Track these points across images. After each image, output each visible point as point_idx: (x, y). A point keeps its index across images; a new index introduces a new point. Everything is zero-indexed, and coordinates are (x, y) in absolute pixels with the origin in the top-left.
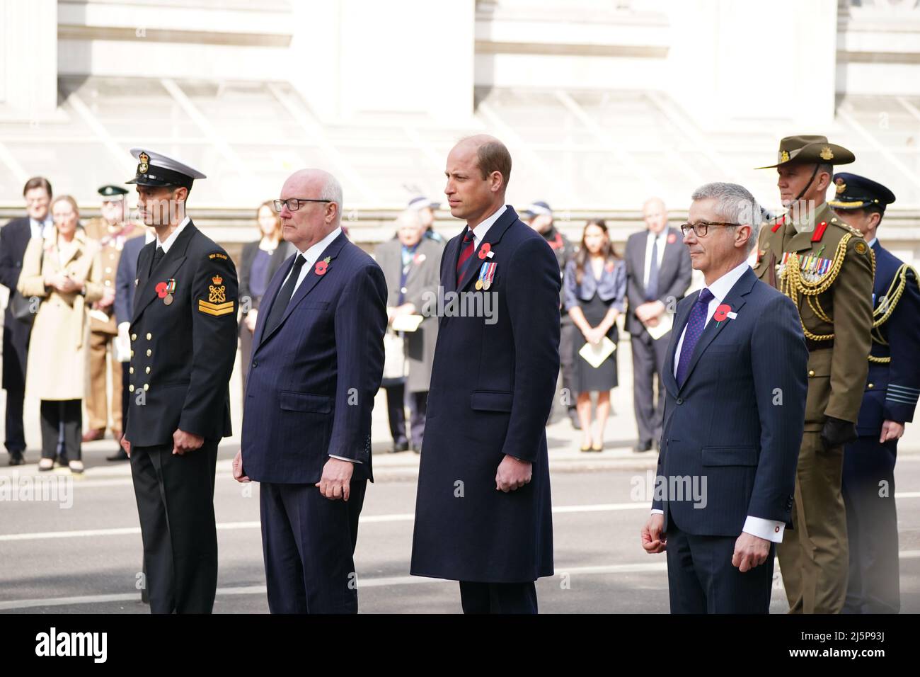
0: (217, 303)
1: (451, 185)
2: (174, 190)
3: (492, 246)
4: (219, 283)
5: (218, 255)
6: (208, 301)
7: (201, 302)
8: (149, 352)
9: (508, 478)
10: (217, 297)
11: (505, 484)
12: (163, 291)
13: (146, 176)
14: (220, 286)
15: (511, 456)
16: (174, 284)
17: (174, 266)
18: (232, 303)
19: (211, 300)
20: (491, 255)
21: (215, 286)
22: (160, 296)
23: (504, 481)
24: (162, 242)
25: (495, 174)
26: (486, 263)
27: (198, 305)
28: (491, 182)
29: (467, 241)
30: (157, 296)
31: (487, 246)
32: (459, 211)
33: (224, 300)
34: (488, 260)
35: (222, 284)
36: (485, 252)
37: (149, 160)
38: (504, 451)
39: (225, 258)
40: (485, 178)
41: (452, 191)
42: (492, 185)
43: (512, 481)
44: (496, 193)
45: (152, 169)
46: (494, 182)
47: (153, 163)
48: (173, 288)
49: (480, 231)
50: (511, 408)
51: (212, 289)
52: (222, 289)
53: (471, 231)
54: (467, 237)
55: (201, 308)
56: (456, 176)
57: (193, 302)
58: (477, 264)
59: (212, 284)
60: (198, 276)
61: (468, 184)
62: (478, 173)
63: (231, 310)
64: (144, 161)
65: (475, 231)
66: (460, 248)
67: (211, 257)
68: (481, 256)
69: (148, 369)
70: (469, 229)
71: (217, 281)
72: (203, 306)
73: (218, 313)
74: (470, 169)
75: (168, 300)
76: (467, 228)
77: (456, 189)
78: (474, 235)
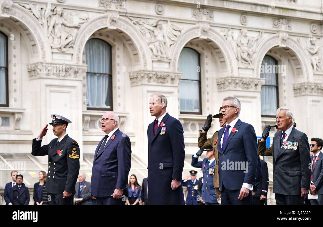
0: (74, 155)
2: (62, 125)
3: (164, 123)
4: (75, 150)
5: (75, 143)
6: (72, 155)
7: (70, 155)
10: (74, 154)
11: (175, 188)
12: (59, 152)
13: (55, 121)
14: (75, 151)
15: (174, 179)
16: (62, 150)
17: (63, 146)
18: (78, 156)
19: (73, 154)
20: (164, 125)
21: (74, 151)
24: (59, 139)
26: (163, 128)
28: (162, 105)
30: (57, 154)
32: (153, 114)
33: (76, 154)
34: (163, 126)
35: (76, 150)
36: (162, 125)
37: (56, 117)
38: (172, 178)
41: (151, 107)
43: (177, 187)
44: (163, 108)
45: (56, 119)
47: (57, 118)
49: (160, 119)
50: (173, 166)
51: (73, 151)
52: (76, 152)
54: (156, 122)
55: (70, 157)
57: (68, 156)
58: (160, 128)
59: (73, 150)
60: (69, 148)
63: (78, 157)
64: (54, 117)
67: (73, 143)
71: (74, 149)
72: (70, 156)
73: (74, 158)
75: (60, 155)
76: (156, 119)
78: (158, 121)
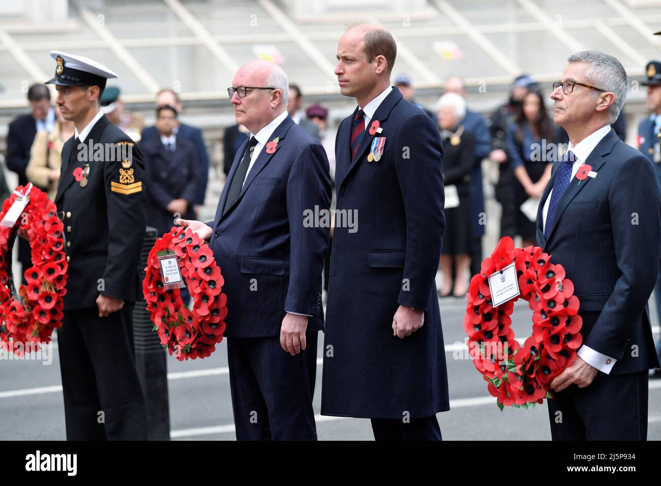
0: (127, 184)
1: (341, 67)
2: (86, 89)
3: (380, 123)
4: (128, 166)
6: (119, 182)
7: (113, 183)
8: (69, 228)
9: (405, 326)
10: (127, 178)
11: (403, 331)
12: (79, 175)
13: (63, 77)
14: (129, 169)
15: (404, 306)
16: (89, 168)
18: (140, 183)
19: (121, 181)
20: (380, 130)
21: (124, 169)
22: (77, 179)
23: (401, 328)
24: (79, 133)
25: (380, 58)
26: (376, 138)
27: (110, 186)
28: (376, 64)
29: (358, 119)
30: (75, 180)
31: (376, 123)
32: (347, 90)
33: (133, 181)
34: (377, 135)
35: (131, 167)
36: (374, 128)
37: (64, 62)
38: (398, 302)
40: (371, 60)
41: (342, 72)
42: (378, 67)
43: (409, 328)
44: (380, 75)
46: (379, 65)
48: (88, 172)
49: (370, 110)
50: (403, 264)
51: (122, 172)
52: (131, 172)
53: (362, 110)
54: (359, 115)
55: (113, 189)
56: (346, 59)
57: (106, 184)
58: (368, 139)
59: (122, 167)
61: (356, 66)
62: (364, 58)
63: (140, 189)
64: (60, 63)
65: (364, 110)
66: (352, 126)
68: (372, 132)
69: (69, 244)
70: (360, 108)
71: (127, 164)
72: (115, 187)
73: (128, 192)
74: (357, 51)
75: (84, 182)
76: (358, 108)
77: (344, 70)
78: (364, 114)
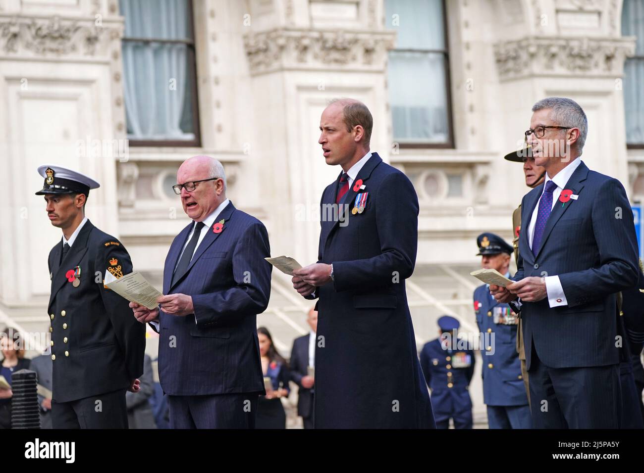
1: (323, 136)
2: (74, 197)
3: (364, 180)
4: (116, 264)
5: (112, 243)
8: (65, 325)
10: (116, 275)
12: (72, 277)
13: (52, 186)
14: (116, 266)
16: (80, 270)
17: (79, 256)
20: (363, 187)
21: (112, 267)
22: (69, 280)
24: (68, 238)
25: (357, 128)
26: (359, 194)
28: (354, 133)
29: (343, 181)
30: (67, 281)
31: (360, 181)
32: (331, 160)
34: (361, 191)
35: (118, 264)
36: (358, 186)
37: (54, 173)
39: (118, 244)
40: (350, 130)
41: (324, 141)
42: (355, 136)
44: (359, 142)
45: (56, 180)
46: (357, 134)
47: (56, 175)
48: (79, 273)
49: (354, 172)
51: (110, 270)
52: (119, 268)
53: (346, 174)
54: (343, 178)
56: (327, 129)
58: (352, 196)
59: (109, 265)
61: (336, 135)
62: (344, 127)
64: (50, 175)
65: (349, 173)
66: (338, 188)
67: (106, 245)
68: (355, 190)
69: (66, 339)
70: (343, 173)
71: (114, 262)
74: (338, 122)
75: (76, 283)
77: (328, 139)
78: (348, 176)
